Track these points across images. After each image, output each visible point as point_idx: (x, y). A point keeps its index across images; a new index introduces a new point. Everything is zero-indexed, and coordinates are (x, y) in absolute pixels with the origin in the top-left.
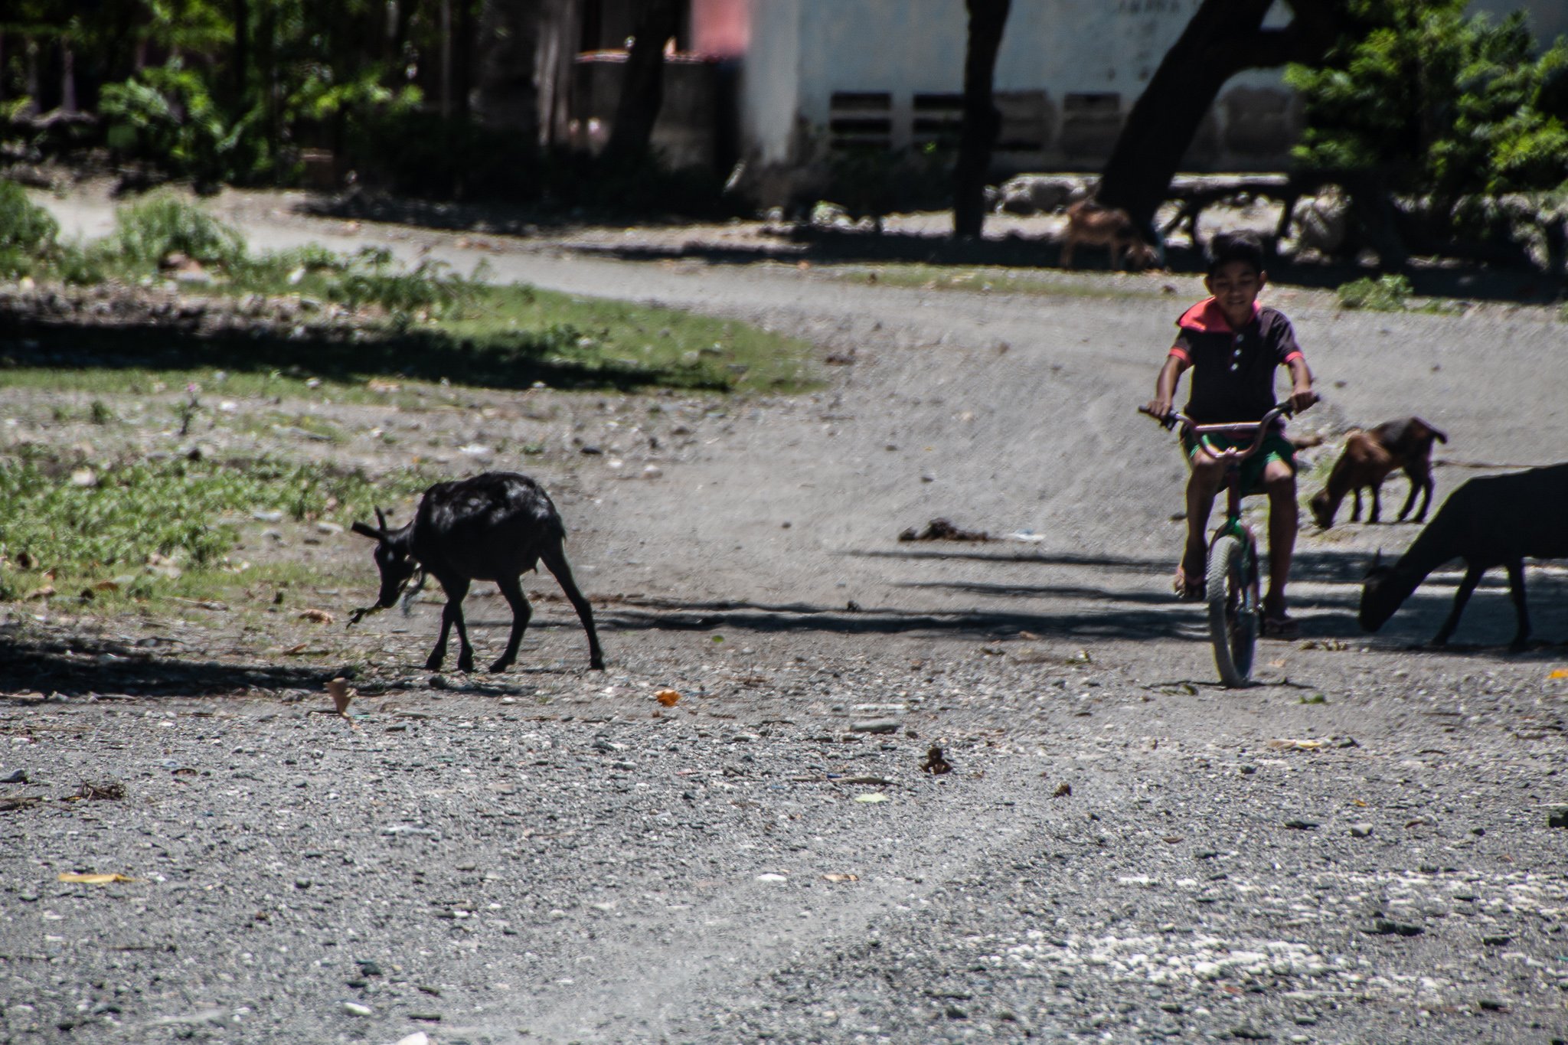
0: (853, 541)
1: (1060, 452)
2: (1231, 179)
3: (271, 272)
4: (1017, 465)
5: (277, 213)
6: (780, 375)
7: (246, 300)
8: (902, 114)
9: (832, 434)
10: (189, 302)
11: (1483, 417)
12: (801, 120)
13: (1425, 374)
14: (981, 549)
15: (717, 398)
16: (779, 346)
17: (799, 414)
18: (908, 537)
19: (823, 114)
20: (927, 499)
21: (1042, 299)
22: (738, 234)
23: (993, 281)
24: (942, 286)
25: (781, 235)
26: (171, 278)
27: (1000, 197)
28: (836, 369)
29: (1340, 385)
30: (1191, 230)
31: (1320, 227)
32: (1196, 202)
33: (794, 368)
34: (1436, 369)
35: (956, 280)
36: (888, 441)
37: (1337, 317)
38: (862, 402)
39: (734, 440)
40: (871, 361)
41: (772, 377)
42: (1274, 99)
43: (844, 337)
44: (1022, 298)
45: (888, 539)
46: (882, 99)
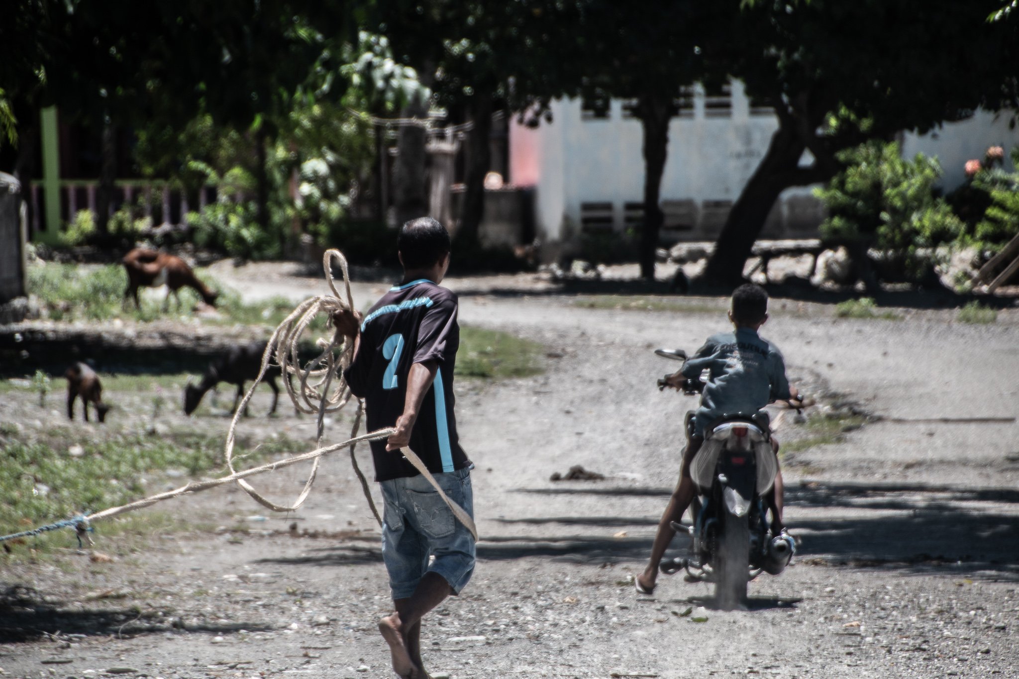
0: (523, 481)
1: (665, 412)
2: (789, 244)
3: (254, 312)
4: (638, 422)
5: (275, 276)
6: (519, 365)
7: (236, 328)
8: (619, 213)
9: (537, 403)
10: (202, 331)
11: (908, 386)
12: (567, 219)
13: (879, 358)
14: (599, 486)
15: (478, 382)
16: (524, 347)
17: (524, 391)
18: (556, 478)
19: (577, 215)
20: (579, 447)
21: (679, 314)
22: (523, 281)
23: (653, 305)
24: (626, 308)
25: (545, 280)
26: (197, 316)
27: (669, 255)
28: (551, 361)
29: (830, 365)
30: (765, 270)
31: (836, 267)
32: (767, 256)
33: (528, 361)
34: (885, 354)
35: (633, 304)
36: (568, 408)
37: (834, 322)
38: (561, 381)
39: (479, 410)
40: (574, 356)
41: (513, 367)
42: (813, 202)
43: (561, 342)
44: (668, 314)
45: (544, 479)
46: (608, 206)
